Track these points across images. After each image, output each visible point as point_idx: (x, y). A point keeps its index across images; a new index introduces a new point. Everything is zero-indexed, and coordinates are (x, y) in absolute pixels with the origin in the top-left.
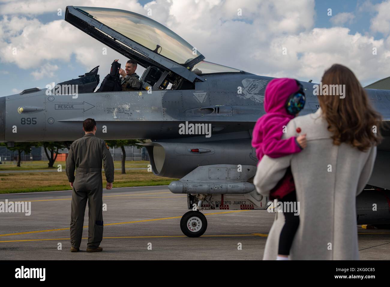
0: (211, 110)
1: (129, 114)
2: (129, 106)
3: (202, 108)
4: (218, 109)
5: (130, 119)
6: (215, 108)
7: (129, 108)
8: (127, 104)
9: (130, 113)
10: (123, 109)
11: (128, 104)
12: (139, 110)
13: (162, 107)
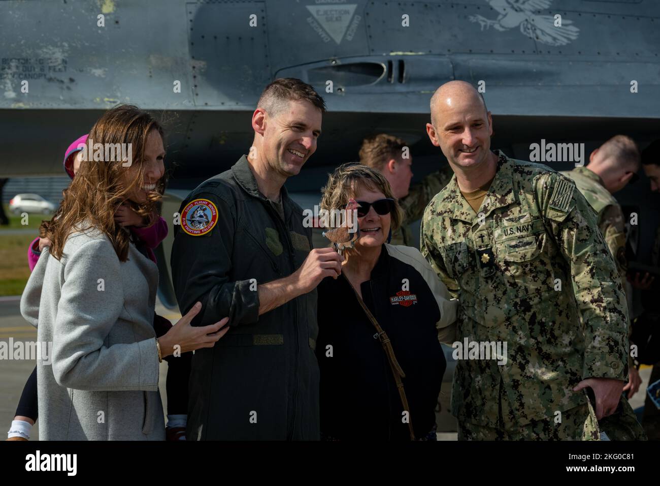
0: (375, 69)
1: (62, 82)
2: (63, 52)
3: (339, 62)
4: (401, 64)
5: (65, 101)
6: (390, 65)
7: (64, 62)
8: (55, 45)
9: (66, 81)
10: (41, 62)
11: (59, 44)
12: (100, 68)
13: (188, 57)
